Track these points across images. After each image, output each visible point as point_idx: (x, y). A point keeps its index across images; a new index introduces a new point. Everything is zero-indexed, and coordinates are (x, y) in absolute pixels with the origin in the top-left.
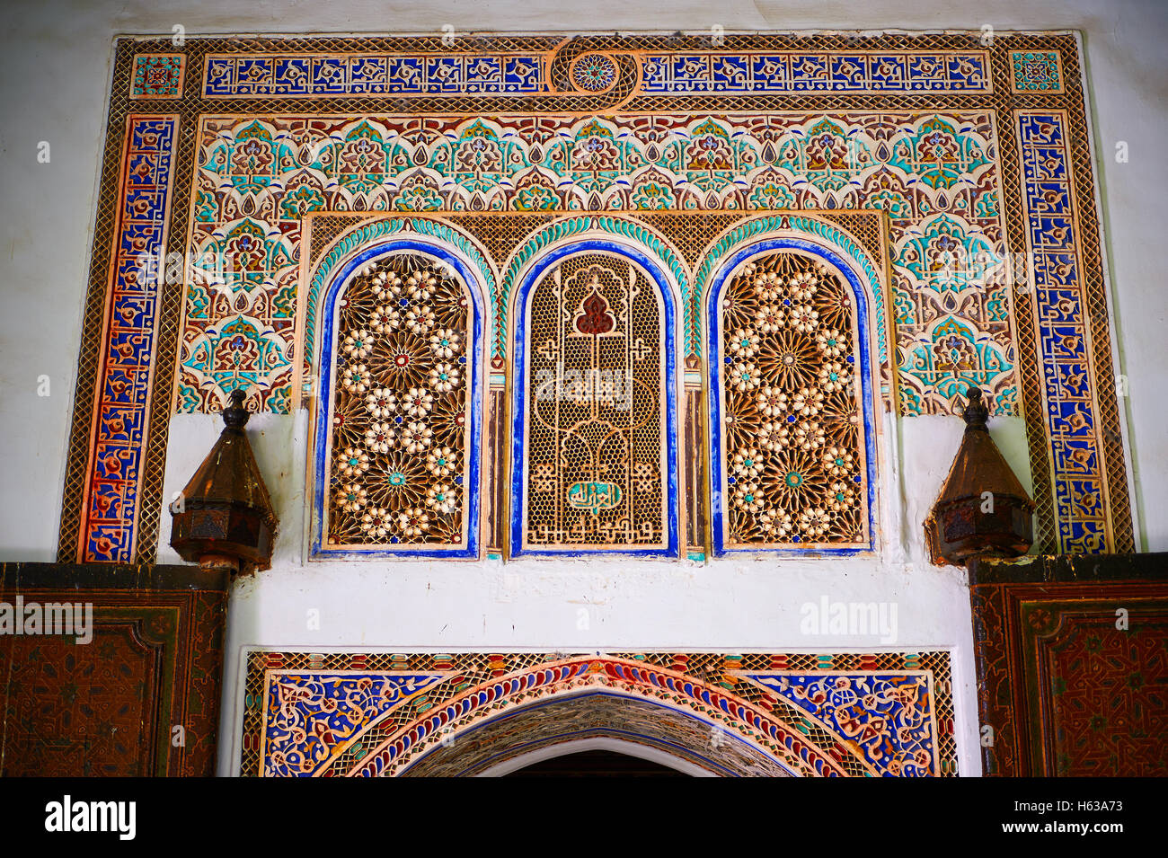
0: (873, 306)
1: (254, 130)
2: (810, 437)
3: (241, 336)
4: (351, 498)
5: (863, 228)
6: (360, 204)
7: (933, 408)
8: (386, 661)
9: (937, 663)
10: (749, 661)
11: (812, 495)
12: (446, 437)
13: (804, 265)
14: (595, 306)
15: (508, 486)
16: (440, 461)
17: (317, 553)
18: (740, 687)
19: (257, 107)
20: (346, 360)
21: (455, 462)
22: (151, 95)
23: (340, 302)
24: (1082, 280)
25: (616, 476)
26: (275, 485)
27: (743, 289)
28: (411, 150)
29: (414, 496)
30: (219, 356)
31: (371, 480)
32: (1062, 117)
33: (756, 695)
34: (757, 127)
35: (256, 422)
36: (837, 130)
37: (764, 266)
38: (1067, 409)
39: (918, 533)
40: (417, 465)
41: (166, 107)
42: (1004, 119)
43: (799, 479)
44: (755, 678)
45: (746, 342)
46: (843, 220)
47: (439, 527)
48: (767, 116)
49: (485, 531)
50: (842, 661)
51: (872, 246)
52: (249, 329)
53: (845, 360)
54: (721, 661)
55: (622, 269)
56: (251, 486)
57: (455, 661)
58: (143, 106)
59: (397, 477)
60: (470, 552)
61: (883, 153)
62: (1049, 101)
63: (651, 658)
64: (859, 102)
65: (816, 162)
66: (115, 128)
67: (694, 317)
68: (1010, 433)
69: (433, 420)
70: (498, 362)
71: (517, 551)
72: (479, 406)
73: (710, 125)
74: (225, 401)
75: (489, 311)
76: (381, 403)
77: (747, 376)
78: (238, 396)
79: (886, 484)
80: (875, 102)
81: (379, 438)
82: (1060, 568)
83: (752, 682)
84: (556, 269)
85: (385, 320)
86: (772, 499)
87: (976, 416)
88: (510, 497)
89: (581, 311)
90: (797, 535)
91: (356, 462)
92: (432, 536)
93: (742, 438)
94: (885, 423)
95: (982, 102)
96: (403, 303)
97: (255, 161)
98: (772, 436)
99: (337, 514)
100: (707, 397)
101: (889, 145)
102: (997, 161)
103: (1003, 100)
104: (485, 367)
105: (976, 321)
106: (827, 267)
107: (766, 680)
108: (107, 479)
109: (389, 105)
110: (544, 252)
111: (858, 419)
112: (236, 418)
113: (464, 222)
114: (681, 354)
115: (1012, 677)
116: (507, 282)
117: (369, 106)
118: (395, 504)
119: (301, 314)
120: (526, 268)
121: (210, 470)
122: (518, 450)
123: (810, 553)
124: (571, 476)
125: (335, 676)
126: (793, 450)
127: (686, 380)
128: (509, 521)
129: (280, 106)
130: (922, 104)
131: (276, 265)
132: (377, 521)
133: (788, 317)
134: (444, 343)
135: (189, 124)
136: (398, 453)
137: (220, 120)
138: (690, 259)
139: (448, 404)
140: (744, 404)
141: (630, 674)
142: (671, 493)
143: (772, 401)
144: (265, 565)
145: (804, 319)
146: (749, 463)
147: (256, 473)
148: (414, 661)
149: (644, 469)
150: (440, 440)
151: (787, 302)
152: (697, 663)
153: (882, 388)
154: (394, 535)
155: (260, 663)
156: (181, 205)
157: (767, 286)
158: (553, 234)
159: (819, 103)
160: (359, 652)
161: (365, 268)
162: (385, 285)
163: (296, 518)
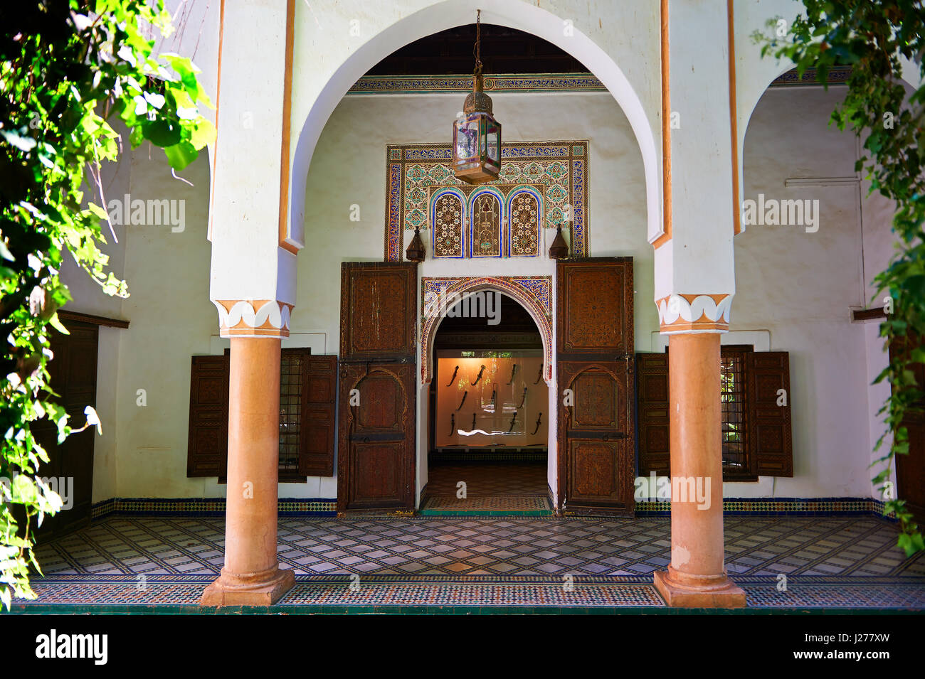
0: (541, 205)
1: (417, 167)
2: (528, 233)
3: (416, 213)
4: (440, 247)
5: (540, 188)
6: (439, 183)
7: (552, 227)
8: (447, 279)
9: (550, 278)
10: (515, 278)
11: (528, 245)
12: (457, 234)
13: (528, 196)
14: (486, 205)
15: (470, 243)
16: (456, 239)
17: (434, 258)
18: (513, 283)
19: (417, 161)
20: (438, 218)
22: (395, 159)
23: (436, 205)
24: (583, 198)
25: (490, 241)
26: (425, 244)
27: (516, 201)
28: (449, 171)
29: (451, 246)
30: (412, 217)
31: (443, 243)
32: (582, 161)
33: (516, 284)
34: (520, 165)
35: (421, 231)
36: (536, 165)
37: (520, 196)
38: (578, 226)
39: (547, 252)
40: (452, 239)
41: (398, 162)
42: (571, 163)
43: (526, 241)
45: (516, 213)
46: (536, 186)
47: (456, 252)
48: (522, 162)
49: (465, 253)
50: (532, 278)
51: (542, 192)
52: (418, 211)
53: (535, 216)
54: (509, 278)
55: (492, 197)
56: (421, 246)
57: (460, 278)
58: (393, 162)
59: (448, 242)
60: (462, 257)
61: (545, 171)
62: (580, 158)
63: (496, 277)
64: (540, 159)
65: (532, 173)
66: (388, 167)
67: (506, 208)
68: (566, 232)
69: (455, 230)
70: (467, 218)
71: (471, 257)
72: (463, 229)
73: (510, 165)
74: (415, 229)
75: (465, 207)
76: (445, 227)
77: (516, 220)
78: (417, 227)
79: (542, 243)
80: (544, 159)
81: (444, 234)
82: (573, 261)
83: (515, 282)
84: (479, 197)
85: (445, 209)
86: (520, 246)
87: (559, 230)
88: (470, 246)
89: (484, 207)
90: (525, 253)
91: (440, 239)
92: (455, 254)
93: (514, 233)
94: (542, 230)
95: (566, 158)
96: (448, 205)
97: (417, 174)
98: (520, 233)
99: (437, 250)
100: (508, 225)
101: (547, 168)
102: (568, 172)
103: (571, 158)
104: (465, 219)
105: (561, 208)
106: (533, 196)
107: (518, 281)
108: (393, 244)
109: (444, 161)
110: (476, 194)
111: (537, 229)
112: (417, 232)
113: (460, 188)
114: (503, 216)
115: (562, 280)
116: (469, 201)
117: (440, 161)
118: (448, 248)
119: (428, 208)
120: (473, 197)
121: (413, 243)
122: (471, 236)
123: (527, 257)
124: (482, 242)
125: (438, 282)
126: (524, 236)
127: (504, 221)
128: (470, 251)
129: (422, 161)
130: (554, 159)
131: (423, 197)
132: (445, 251)
133: (524, 208)
134: (457, 214)
135: (403, 165)
136: (448, 237)
137: (410, 165)
138: (505, 195)
139: (458, 227)
140: (515, 226)
141: (493, 280)
142: (501, 244)
144: (424, 261)
145: (528, 208)
146: (516, 238)
147: (422, 243)
148: (452, 279)
149: (496, 240)
151: (524, 204)
152: (506, 278)
153: (542, 223)
154: (448, 254)
155: (423, 279)
156: (403, 184)
157: (521, 201)
158: (478, 190)
159: (532, 159)
160: (442, 277)
161: (440, 198)
162: (445, 202)
163: (429, 251)
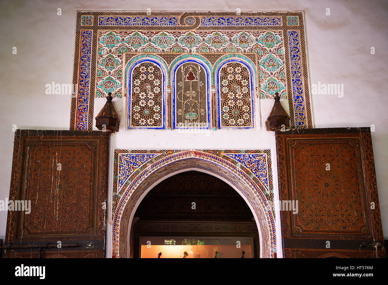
0: (254, 74)
1: (111, 33)
2: (240, 103)
3: (110, 81)
4: (136, 116)
5: (252, 57)
6: (136, 51)
7: (268, 97)
8: (145, 151)
9: (268, 152)
10: (226, 151)
11: (240, 116)
12: (157, 103)
13: (238, 65)
14: (191, 74)
15: (172, 114)
16: (156, 108)
17: (129, 128)
18: (224, 157)
19: (111, 28)
20: (134, 86)
21: (160, 109)
22: (86, 25)
23: (132, 73)
24: (302, 69)
25: (196, 112)
26: (119, 113)
27: (225, 71)
28: (148, 39)
29: (151, 116)
30: (105, 85)
31: (141, 112)
32: (299, 31)
33: (227, 158)
34: (228, 34)
35: (114, 100)
36: (246, 34)
37: (229, 65)
38: (298, 97)
39: (264, 124)
40: (151, 109)
41: (89, 28)
42: (285, 32)
43: (237, 112)
44: (227, 155)
45: (225, 82)
46: (247, 55)
47: (156, 123)
48: (230, 31)
49: (167, 123)
50: (247, 151)
51: (254, 61)
52: (112, 79)
53: (248, 86)
54: (220, 151)
55: (197, 66)
56: (113, 113)
57: (161, 151)
58: (84, 28)
59: (147, 112)
60: (164, 128)
61: (257, 40)
62: (296, 28)
63: (204, 151)
64: (251, 28)
65: (241, 42)
66: (78, 33)
67: (214, 77)
68: (285, 103)
69: (155, 99)
70: (169, 86)
71: (174, 128)
72: (165, 97)
73: (217, 33)
74: (107, 95)
75: (167, 75)
76: (143, 96)
77: (225, 90)
78: (110, 94)
79: (257, 114)
80: (255, 28)
81: (142, 103)
82: (296, 132)
83: (227, 156)
84: (182, 66)
85: (143, 77)
86: (231, 117)
87: (277, 99)
88: (172, 116)
89: (188, 75)
90: (237, 124)
91: (137, 108)
92: (155, 124)
93: (224, 103)
94: (257, 100)
95: (280, 28)
96: (147, 73)
97: (111, 41)
98: (231, 103)
99: (133, 120)
100: (217, 95)
101: (258, 38)
102: (283, 42)
103: (285, 28)
104: (166, 88)
105: (277, 78)
106: (244, 66)
107: (230, 155)
108: (80, 112)
109: (142, 28)
110: (179, 62)
111: (251, 99)
112: (110, 99)
113: (160, 55)
114: (210, 85)
115: (284, 154)
116: (171, 69)
117: (137, 28)
118: (147, 118)
119: (123, 76)
120: (175, 66)
121: (104, 110)
122: (174, 106)
123: (240, 128)
124: (186, 111)
125: (134, 154)
126: (236, 106)
127: (212, 91)
128: (172, 122)
129: (117, 28)
130: (266, 28)
131: (117, 64)
132: (142, 121)
133: (235, 77)
134: (157, 82)
135: (95, 32)
136: (147, 106)
137: (103, 31)
138: (213, 64)
139: (158, 96)
140: (225, 96)
141: (200, 154)
142: (209, 115)
143: (231, 95)
144: (118, 131)
145: (238, 77)
146: (226, 109)
147: (115, 111)
148: (152, 151)
149: (203, 110)
150: (156, 104)
151: (234, 73)
152: (215, 152)
153: (256, 93)
154: (147, 124)
155: (116, 153)
156: (94, 51)
157: (230, 70)
158: (181, 58)
159: (242, 28)
160: (139, 149)
161: (138, 65)
162: (143, 69)
163: (124, 121)
